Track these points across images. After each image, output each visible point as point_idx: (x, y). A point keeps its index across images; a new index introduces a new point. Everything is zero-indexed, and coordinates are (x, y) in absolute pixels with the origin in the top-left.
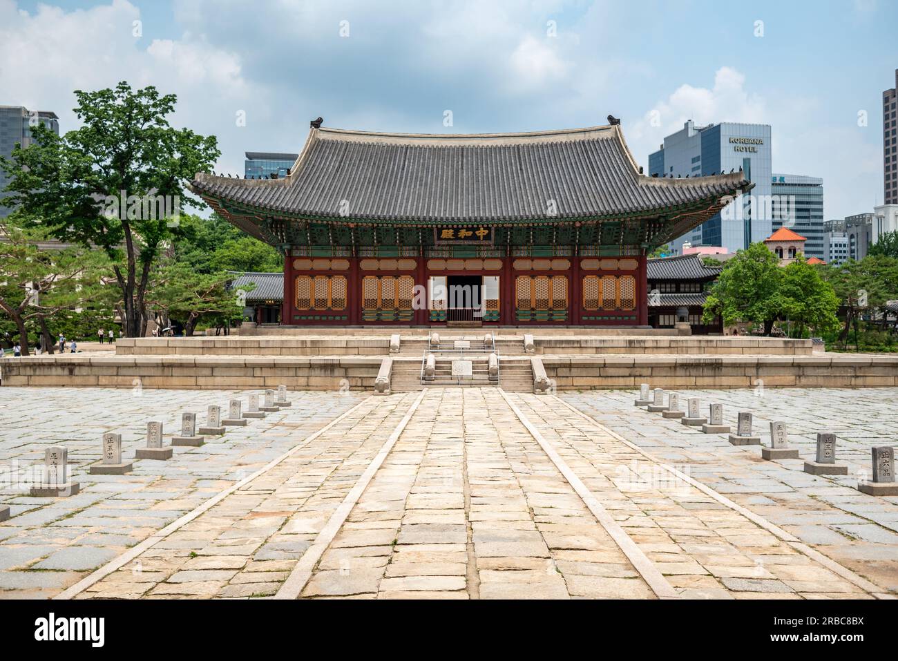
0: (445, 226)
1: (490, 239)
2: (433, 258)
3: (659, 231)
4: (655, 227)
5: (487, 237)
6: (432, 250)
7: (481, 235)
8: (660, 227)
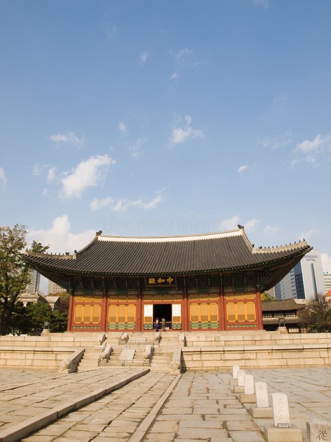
0: (149, 277)
1: (175, 284)
2: (146, 295)
3: (265, 276)
4: (263, 274)
5: (173, 283)
6: (145, 290)
7: (170, 281)
8: (265, 274)
